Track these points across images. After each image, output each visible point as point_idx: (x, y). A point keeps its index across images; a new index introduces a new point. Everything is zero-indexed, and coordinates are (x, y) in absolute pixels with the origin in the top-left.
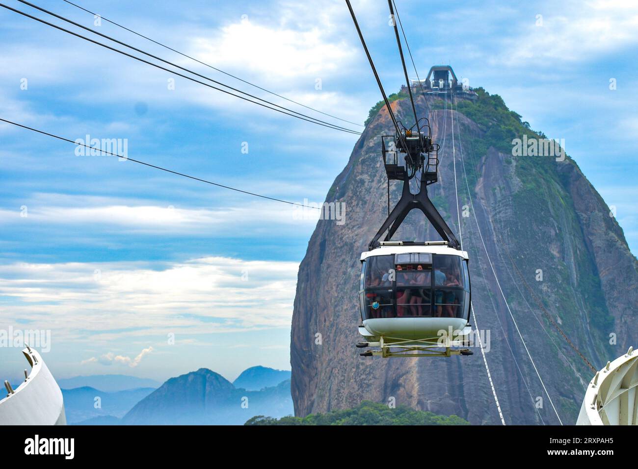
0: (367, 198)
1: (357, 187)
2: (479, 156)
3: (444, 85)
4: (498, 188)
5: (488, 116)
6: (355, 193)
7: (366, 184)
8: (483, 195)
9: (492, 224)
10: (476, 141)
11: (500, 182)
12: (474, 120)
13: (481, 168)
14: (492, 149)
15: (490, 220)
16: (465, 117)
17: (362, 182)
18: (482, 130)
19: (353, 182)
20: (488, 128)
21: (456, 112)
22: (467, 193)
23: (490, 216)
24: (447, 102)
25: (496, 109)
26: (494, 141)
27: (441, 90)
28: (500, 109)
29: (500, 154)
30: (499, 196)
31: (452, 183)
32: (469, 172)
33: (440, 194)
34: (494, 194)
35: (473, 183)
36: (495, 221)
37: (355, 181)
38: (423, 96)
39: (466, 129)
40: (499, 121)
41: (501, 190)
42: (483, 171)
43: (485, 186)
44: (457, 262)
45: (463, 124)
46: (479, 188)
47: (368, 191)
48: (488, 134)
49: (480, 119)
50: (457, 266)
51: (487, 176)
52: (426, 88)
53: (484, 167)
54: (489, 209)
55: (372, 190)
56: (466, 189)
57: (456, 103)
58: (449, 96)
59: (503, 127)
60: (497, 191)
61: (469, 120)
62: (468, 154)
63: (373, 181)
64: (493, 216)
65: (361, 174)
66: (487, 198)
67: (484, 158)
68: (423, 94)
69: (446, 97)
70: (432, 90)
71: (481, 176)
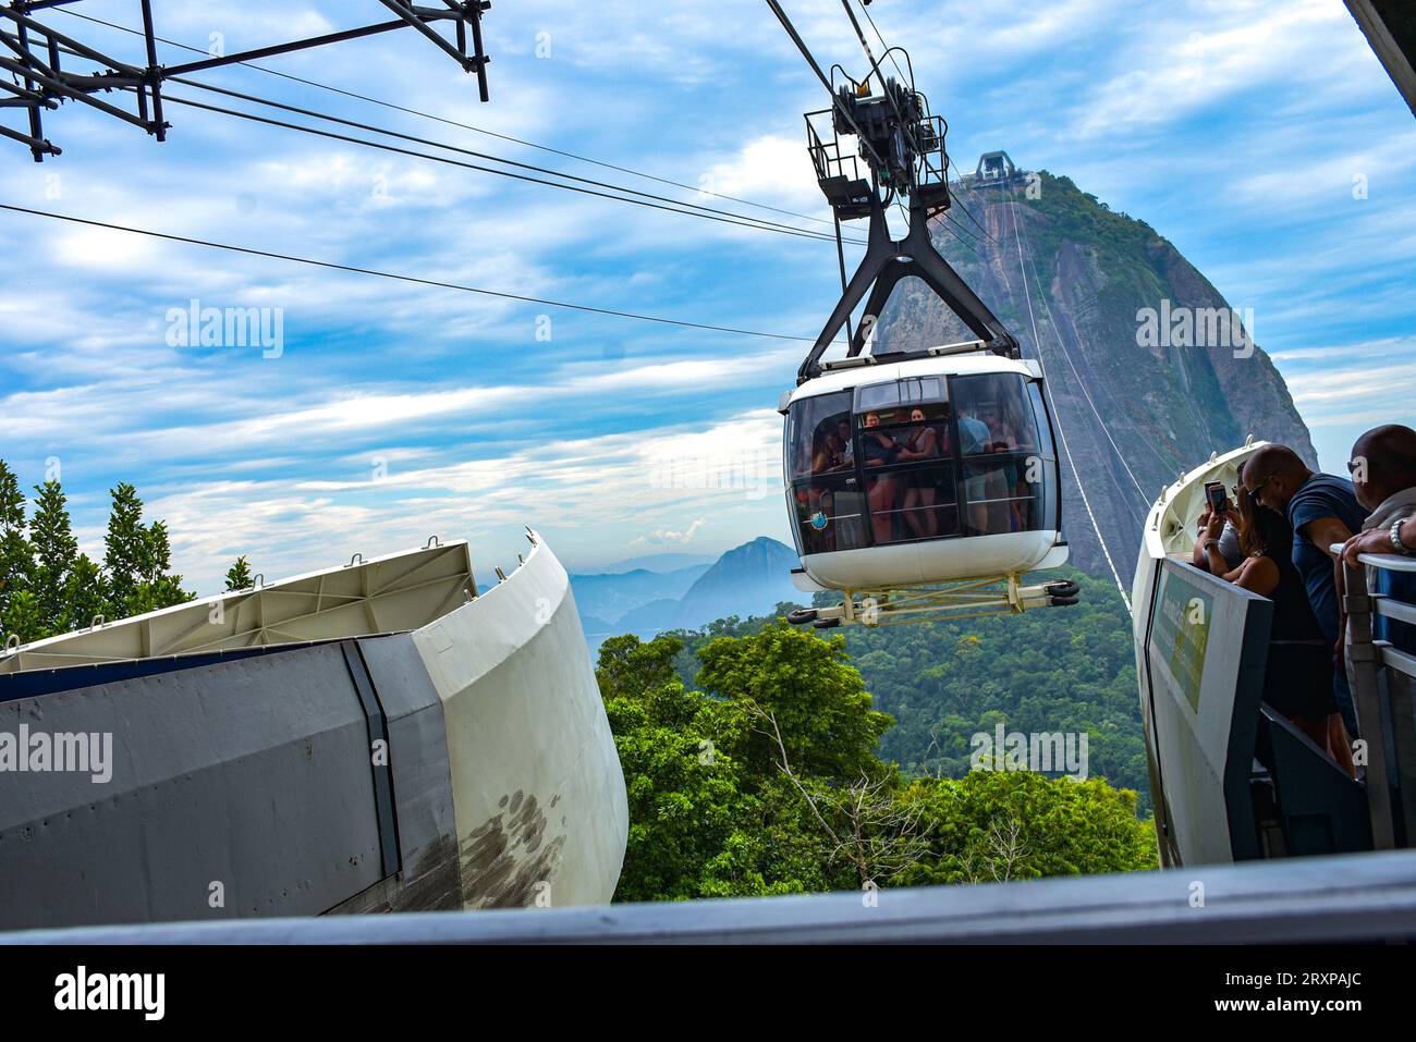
0: (924, 319)
1: (911, 308)
2: (1051, 251)
3: (999, 175)
4: (1079, 287)
5: (1056, 203)
6: (908, 315)
7: (920, 303)
8: (1061, 298)
9: (1076, 331)
10: (1046, 235)
11: (1080, 279)
12: (1040, 210)
13: (1055, 265)
14: (1066, 241)
15: (1074, 326)
16: (1029, 209)
17: (915, 301)
18: (1051, 220)
19: (904, 303)
20: (1058, 216)
21: (1017, 203)
22: (1041, 298)
23: (1073, 322)
24: (1005, 193)
25: (1065, 194)
26: (1067, 232)
27: (997, 180)
28: (1069, 192)
29: (1077, 246)
30: (1080, 295)
31: (1022, 288)
32: (1040, 272)
33: (1009, 302)
34: (1075, 295)
35: (1047, 284)
36: (1079, 327)
37: (907, 301)
38: (975, 191)
39: (1031, 221)
40: (1071, 207)
41: (1082, 288)
42: (1059, 269)
43: (1062, 287)
44: (1013, 389)
45: (1027, 217)
46: (1055, 290)
47: (924, 311)
48: (1059, 223)
49: (1047, 208)
50: (1014, 396)
51: (1064, 275)
52: (977, 181)
53: (1058, 265)
54: (1070, 314)
55: (928, 309)
56: (1039, 293)
57: (1016, 194)
58: (1006, 186)
59: (1076, 212)
60: (1078, 290)
61: (1034, 211)
62: (1038, 251)
63: (928, 299)
64: (1077, 320)
65: (913, 293)
66: (1066, 300)
67: (1057, 254)
68: (975, 189)
69: (1003, 186)
70: (985, 182)
71: (1056, 275)
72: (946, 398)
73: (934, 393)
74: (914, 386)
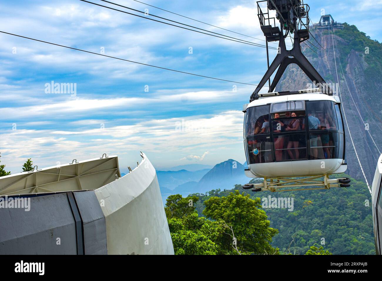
0: (296, 79)
1: (291, 74)
2: (346, 54)
3: (328, 24)
4: (356, 68)
5: (349, 35)
6: (290, 77)
7: (295, 72)
8: (350, 72)
9: (355, 85)
10: (345, 48)
11: (357, 65)
12: (343, 38)
13: (348, 60)
14: (353, 50)
15: (354, 83)
16: (338, 37)
17: (293, 72)
18: (347, 42)
19: (289, 72)
20: (350, 41)
21: (334, 35)
22: (342, 72)
23: (354, 81)
24: (330, 31)
25: (353, 32)
26: (353, 47)
27: (327, 26)
28: (355, 32)
29: (356, 52)
30: (357, 72)
31: (334, 68)
32: (342, 62)
33: (329, 74)
34: (355, 71)
35: (344, 67)
36: (356, 84)
37: (290, 71)
38: (318, 30)
39: (339, 43)
40: (355, 37)
41: (358, 69)
42: (349, 61)
43: (350, 68)
44: (329, 107)
45: (338, 41)
46: (347, 69)
47: (296, 75)
48: (350, 43)
49: (346, 37)
50: (329, 109)
51: (351, 63)
52: (319, 26)
53: (349, 59)
54: (353, 79)
55: (298, 75)
56: (341, 70)
57: (334, 31)
58: (330, 28)
59: (357, 39)
60: (356, 70)
61: (341, 38)
62: (341, 54)
63: (298, 71)
64: (355, 82)
65: (292, 68)
66: (352, 73)
67: (349, 55)
68: (318, 29)
69: (329, 28)
70: (322, 26)
71: (348, 63)
72: (304, 109)
73: (300, 107)
74: (293, 104)
